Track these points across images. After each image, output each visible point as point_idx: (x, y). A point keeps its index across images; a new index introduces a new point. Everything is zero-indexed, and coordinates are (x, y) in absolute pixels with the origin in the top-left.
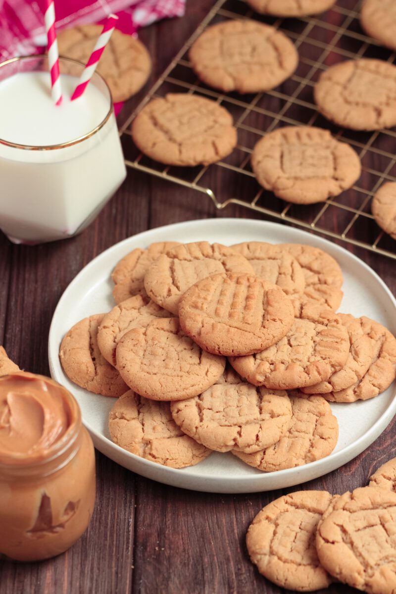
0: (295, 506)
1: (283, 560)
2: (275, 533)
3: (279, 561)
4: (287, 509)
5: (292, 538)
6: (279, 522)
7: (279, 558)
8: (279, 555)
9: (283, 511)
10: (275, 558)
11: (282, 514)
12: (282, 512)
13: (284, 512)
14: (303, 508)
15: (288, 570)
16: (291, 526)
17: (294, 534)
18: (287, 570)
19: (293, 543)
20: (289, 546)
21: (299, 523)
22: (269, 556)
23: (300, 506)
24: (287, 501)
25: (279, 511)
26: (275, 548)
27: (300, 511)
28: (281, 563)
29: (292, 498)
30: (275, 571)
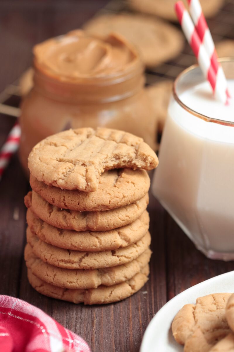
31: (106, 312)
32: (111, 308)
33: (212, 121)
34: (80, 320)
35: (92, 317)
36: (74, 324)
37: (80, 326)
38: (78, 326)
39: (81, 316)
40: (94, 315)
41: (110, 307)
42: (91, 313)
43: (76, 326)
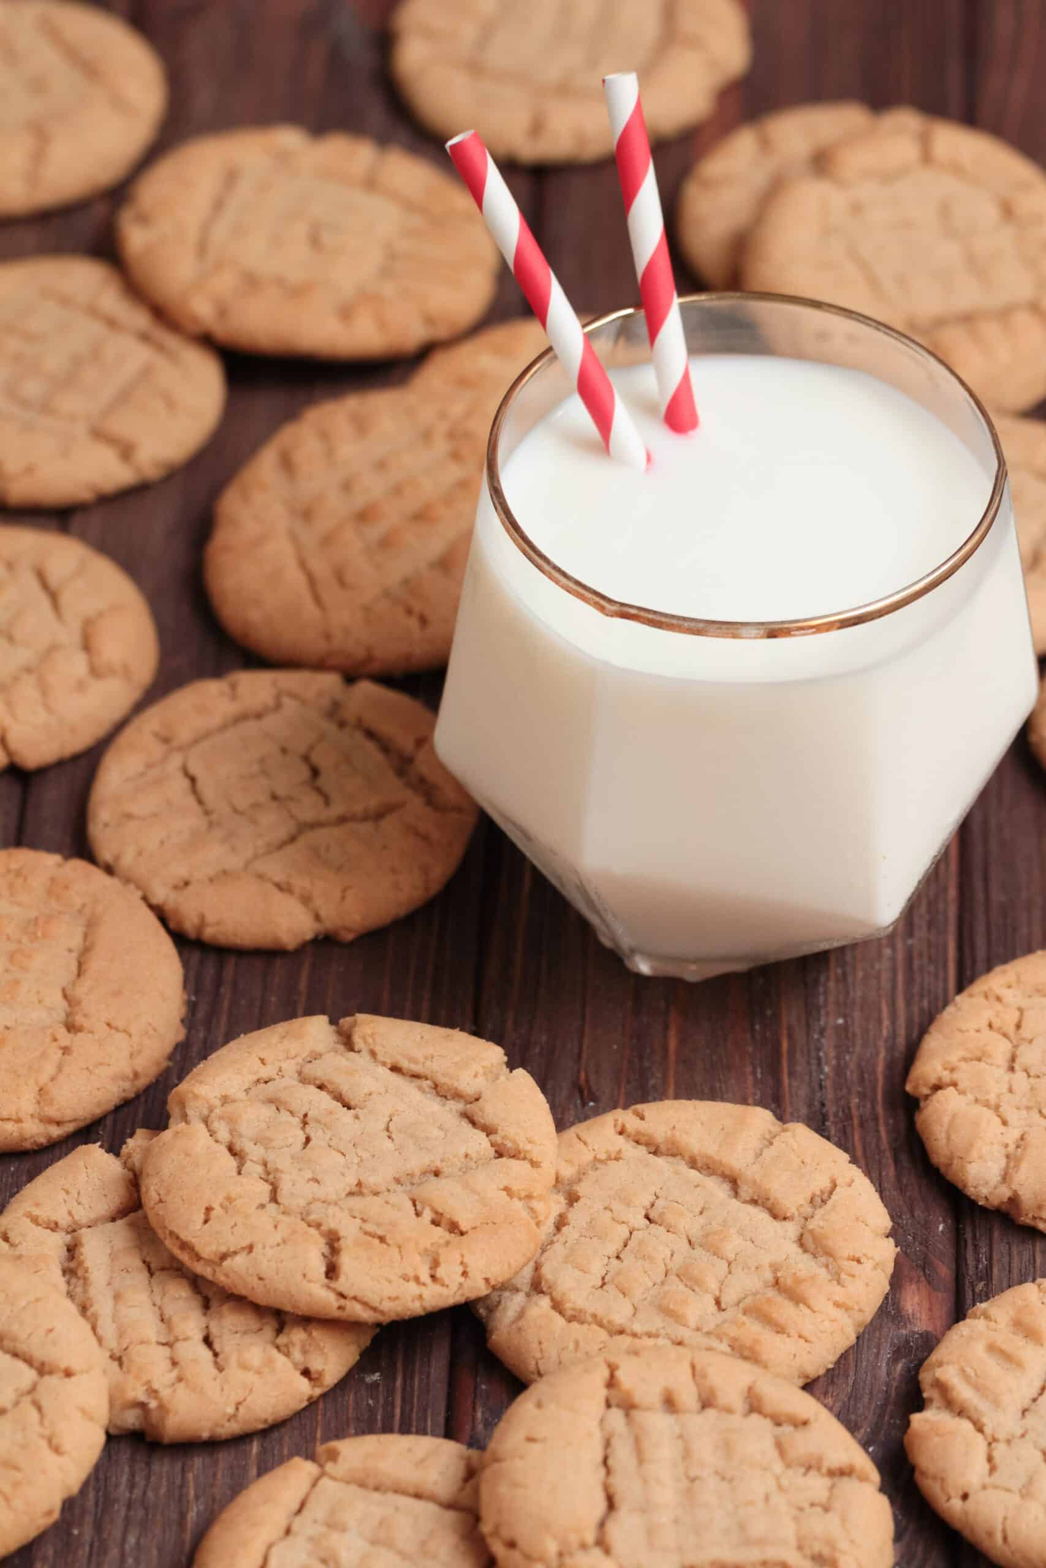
0: (647, 1144)
1: (569, 1313)
2: (561, 1223)
3: (555, 1315)
4: (620, 1151)
5: (612, 1248)
6: (581, 1189)
7: (557, 1306)
8: (557, 1295)
9: (603, 1156)
10: (545, 1302)
11: (598, 1165)
12: (601, 1161)
13: (609, 1158)
14: (673, 1155)
15: (577, 1344)
16: (616, 1206)
17: (623, 1231)
18: (571, 1346)
19: (614, 1261)
20: (597, 1269)
21: (646, 1199)
22: (528, 1295)
23: (663, 1148)
24: (623, 1126)
25: (589, 1157)
26: (547, 1271)
27: (660, 1161)
28: (559, 1321)
29: (642, 1118)
30: (535, 1346)
31: (233, 1474)
32: (251, 1449)
33: (626, 612)
34: (140, 1513)
35: (181, 1496)
36: (117, 1533)
37: (138, 1543)
38: (132, 1540)
39: (144, 1493)
40: (188, 1487)
41: (248, 1448)
42: (180, 1476)
43: (124, 1540)
